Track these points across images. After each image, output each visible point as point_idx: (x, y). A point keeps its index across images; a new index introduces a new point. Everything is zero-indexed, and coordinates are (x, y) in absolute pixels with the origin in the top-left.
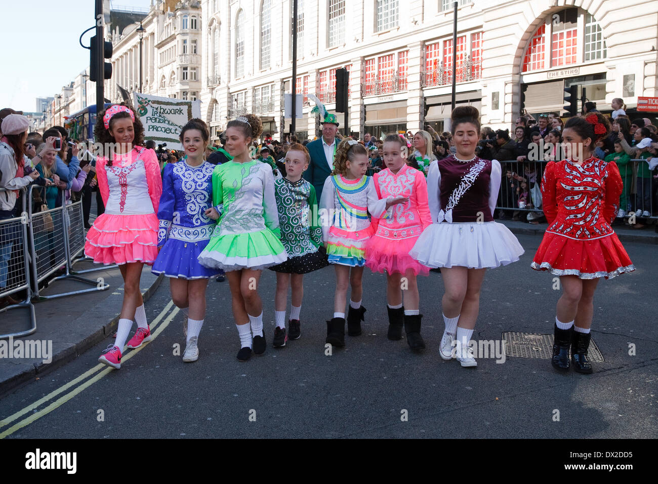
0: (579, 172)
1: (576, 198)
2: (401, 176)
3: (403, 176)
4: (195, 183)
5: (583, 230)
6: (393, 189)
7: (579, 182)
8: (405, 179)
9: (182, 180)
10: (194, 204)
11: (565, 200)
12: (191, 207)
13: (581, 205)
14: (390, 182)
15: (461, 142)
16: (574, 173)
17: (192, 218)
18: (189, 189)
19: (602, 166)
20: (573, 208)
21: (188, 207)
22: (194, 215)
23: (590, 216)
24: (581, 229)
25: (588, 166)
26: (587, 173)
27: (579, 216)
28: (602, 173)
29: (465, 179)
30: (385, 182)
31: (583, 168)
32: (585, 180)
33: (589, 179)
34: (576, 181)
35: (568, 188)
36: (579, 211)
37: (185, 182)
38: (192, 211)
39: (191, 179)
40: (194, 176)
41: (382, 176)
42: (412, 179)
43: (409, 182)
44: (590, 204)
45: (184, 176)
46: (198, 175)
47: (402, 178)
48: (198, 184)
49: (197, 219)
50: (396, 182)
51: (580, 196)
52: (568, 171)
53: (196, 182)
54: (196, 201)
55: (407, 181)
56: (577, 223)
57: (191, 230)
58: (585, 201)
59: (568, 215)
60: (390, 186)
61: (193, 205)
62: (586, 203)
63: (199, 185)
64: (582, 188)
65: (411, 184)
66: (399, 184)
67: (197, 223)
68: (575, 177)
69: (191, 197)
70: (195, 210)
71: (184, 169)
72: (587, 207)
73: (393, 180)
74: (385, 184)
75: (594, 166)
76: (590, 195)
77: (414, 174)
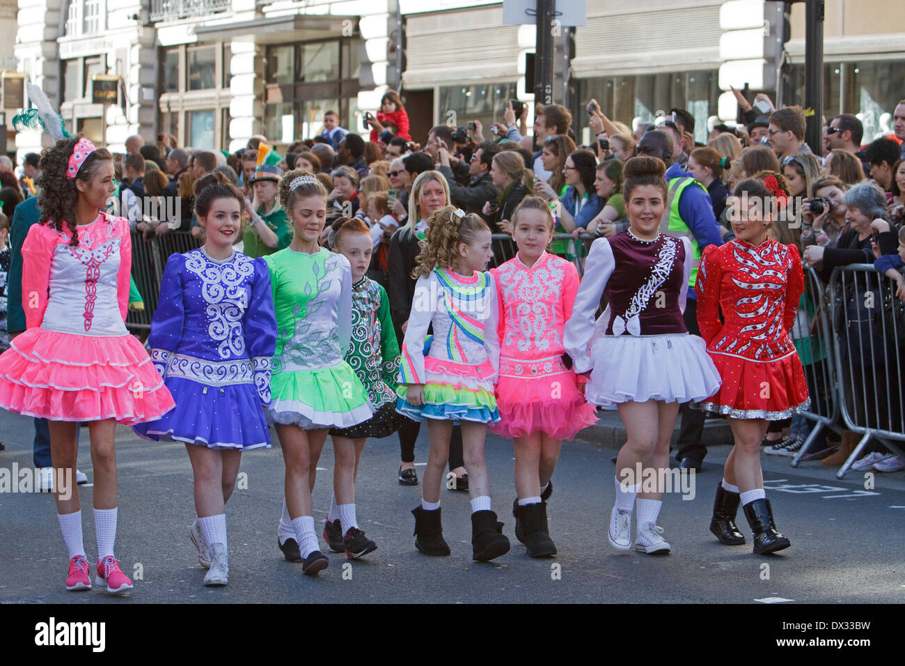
0: (756, 263)
1: (754, 300)
2: (539, 271)
3: (543, 270)
4: (224, 287)
5: (765, 346)
6: (528, 292)
7: (758, 277)
8: (547, 276)
9: (203, 282)
10: (221, 322)
11: (739, 303)
12: (216, 327)
13: (761, 311)
14: (521, 281)
15: (640, 214)
16: (750, 263)
17: (218, 347)
18: (213, 297)
19: (782, 252)
20: (751, 315)
21: (211, 327)
22: (220, 342)
23: (773, 327)
24: (763, 346)
25: (766, 252)
26: (766, 263)
27: (759, 327)
28: (785, 262)
29: (657, 270)
30: (511, 281)
31: (760, 255)
32: (765, 274)
33: (771, 272)
34: (754, 275)
35: (744, 285)
36: (759, 319)
37: (208, 284)
38: (218, 334)
39: (218, 280)
40: (221, 277)
41: (505, 272)
42: (559, 275)
43: (554, 281)
44: (772, 309)
45: (206, 276)
46: (228, 273)
47: (542, 273)
48: (228, 289)
49: (225, 349)
50: (531, 281)
51: (760, 296)
52: (740, 260)
53: (226, 287)
54: (225, 317)
55: (550, 278)
56: (757, 338)
57: (215, 366)
58: (766, 304)
59: (744, 326)
60: (521, 288)
61: (219, 325)
62: (768, 308)
63: (230, 292)
64: (762, 286)
65: (557, 283)
66: (537, 283)
67: (225, 354)
68: (752, 270)
69: (215, 310)
70: (222, 333)
71: (204, 264)
72: (770, 313)
73: (526, 277)
74: (514, 285)
75: (772, 252)
76: (772, 295)
77: (561, 267)
